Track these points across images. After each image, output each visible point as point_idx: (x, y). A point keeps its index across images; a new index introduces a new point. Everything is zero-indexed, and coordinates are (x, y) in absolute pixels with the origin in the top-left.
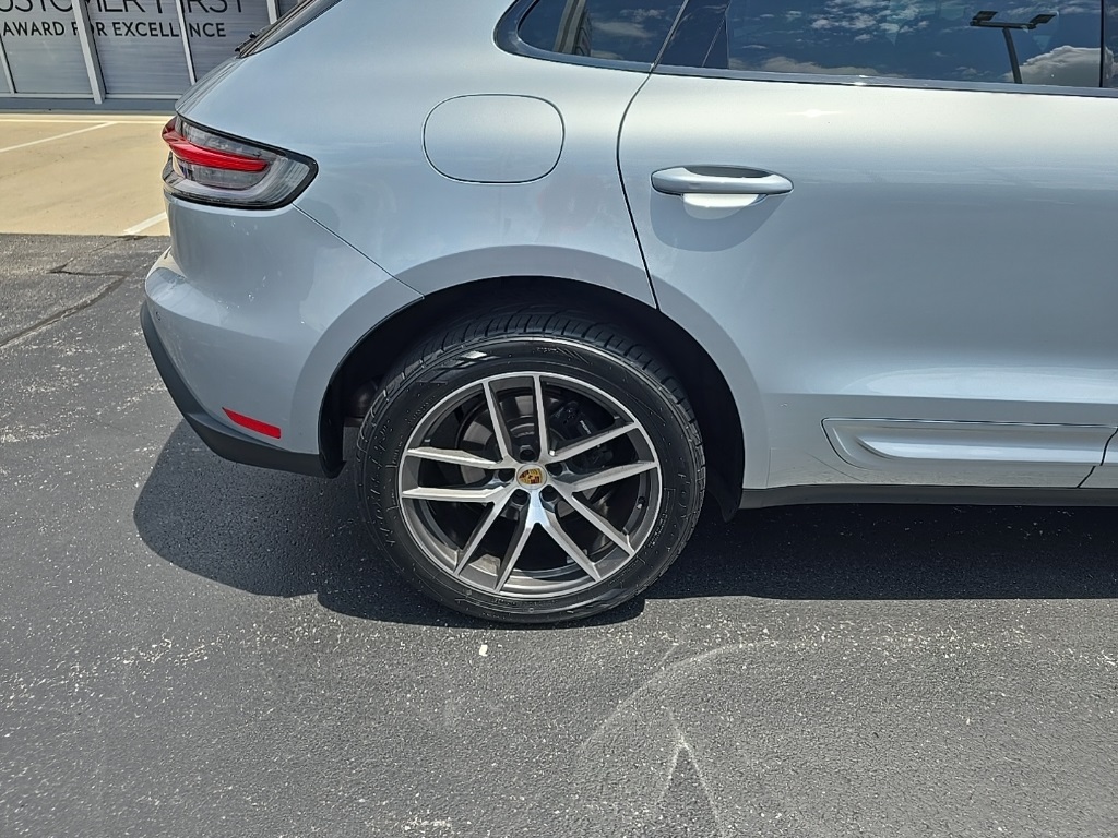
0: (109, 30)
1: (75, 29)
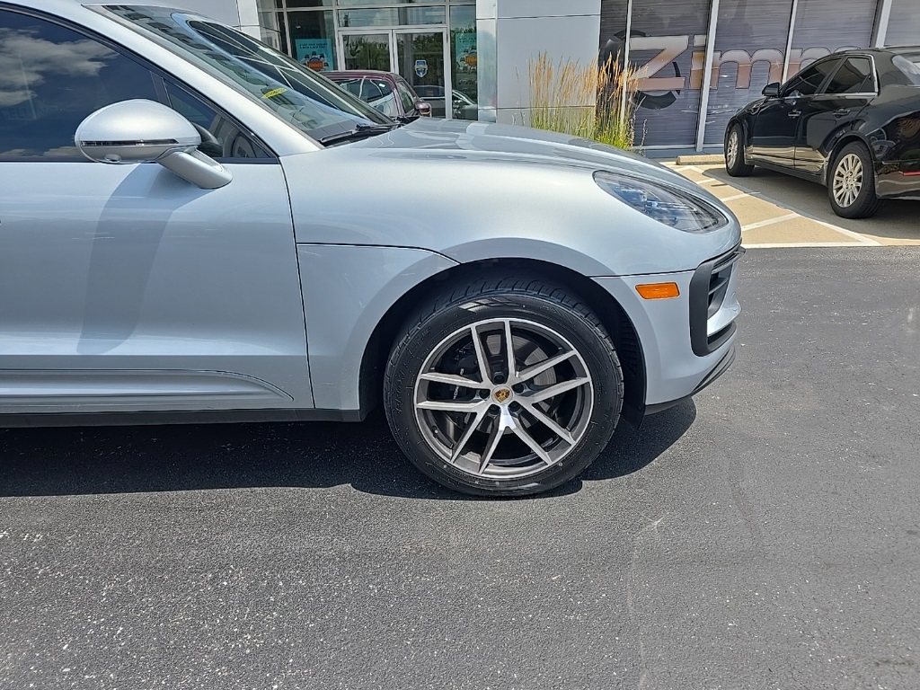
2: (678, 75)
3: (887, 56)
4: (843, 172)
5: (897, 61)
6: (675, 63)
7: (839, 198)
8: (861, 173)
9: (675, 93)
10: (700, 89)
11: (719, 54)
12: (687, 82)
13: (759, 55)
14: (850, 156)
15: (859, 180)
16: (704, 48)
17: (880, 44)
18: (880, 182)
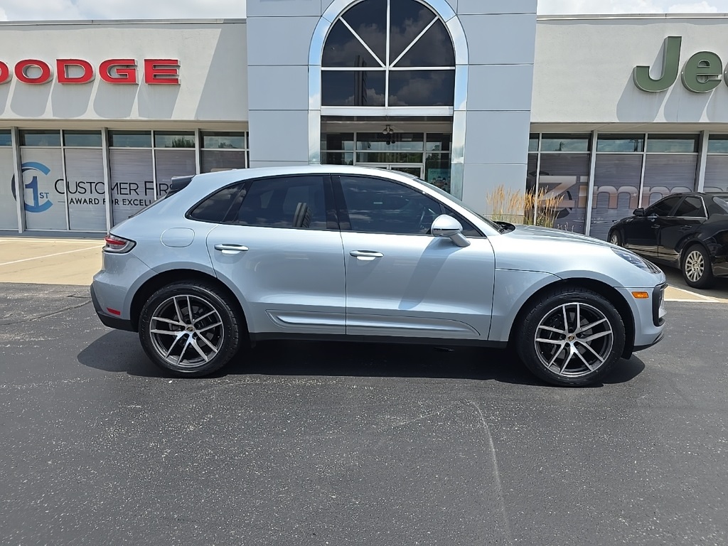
0: (121, 203)
1: (104, 202)
2: (570, 199)
3: (708, 197)
4: (691, 261)
5: (716, 200)
6: (568, 192)
7: (690, 276)
8: (703, 262)
9: (569, 210)
10: (585, 208)
11: (596, 187)
12: (577, 203)
13: (623, 189)
14: (694, 252)
15: (702, 266)
16: (587, 184)
17: (701, 189)
18: (714, 267)
